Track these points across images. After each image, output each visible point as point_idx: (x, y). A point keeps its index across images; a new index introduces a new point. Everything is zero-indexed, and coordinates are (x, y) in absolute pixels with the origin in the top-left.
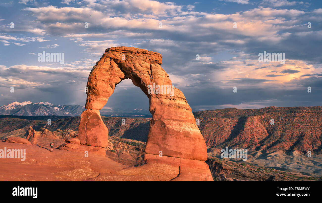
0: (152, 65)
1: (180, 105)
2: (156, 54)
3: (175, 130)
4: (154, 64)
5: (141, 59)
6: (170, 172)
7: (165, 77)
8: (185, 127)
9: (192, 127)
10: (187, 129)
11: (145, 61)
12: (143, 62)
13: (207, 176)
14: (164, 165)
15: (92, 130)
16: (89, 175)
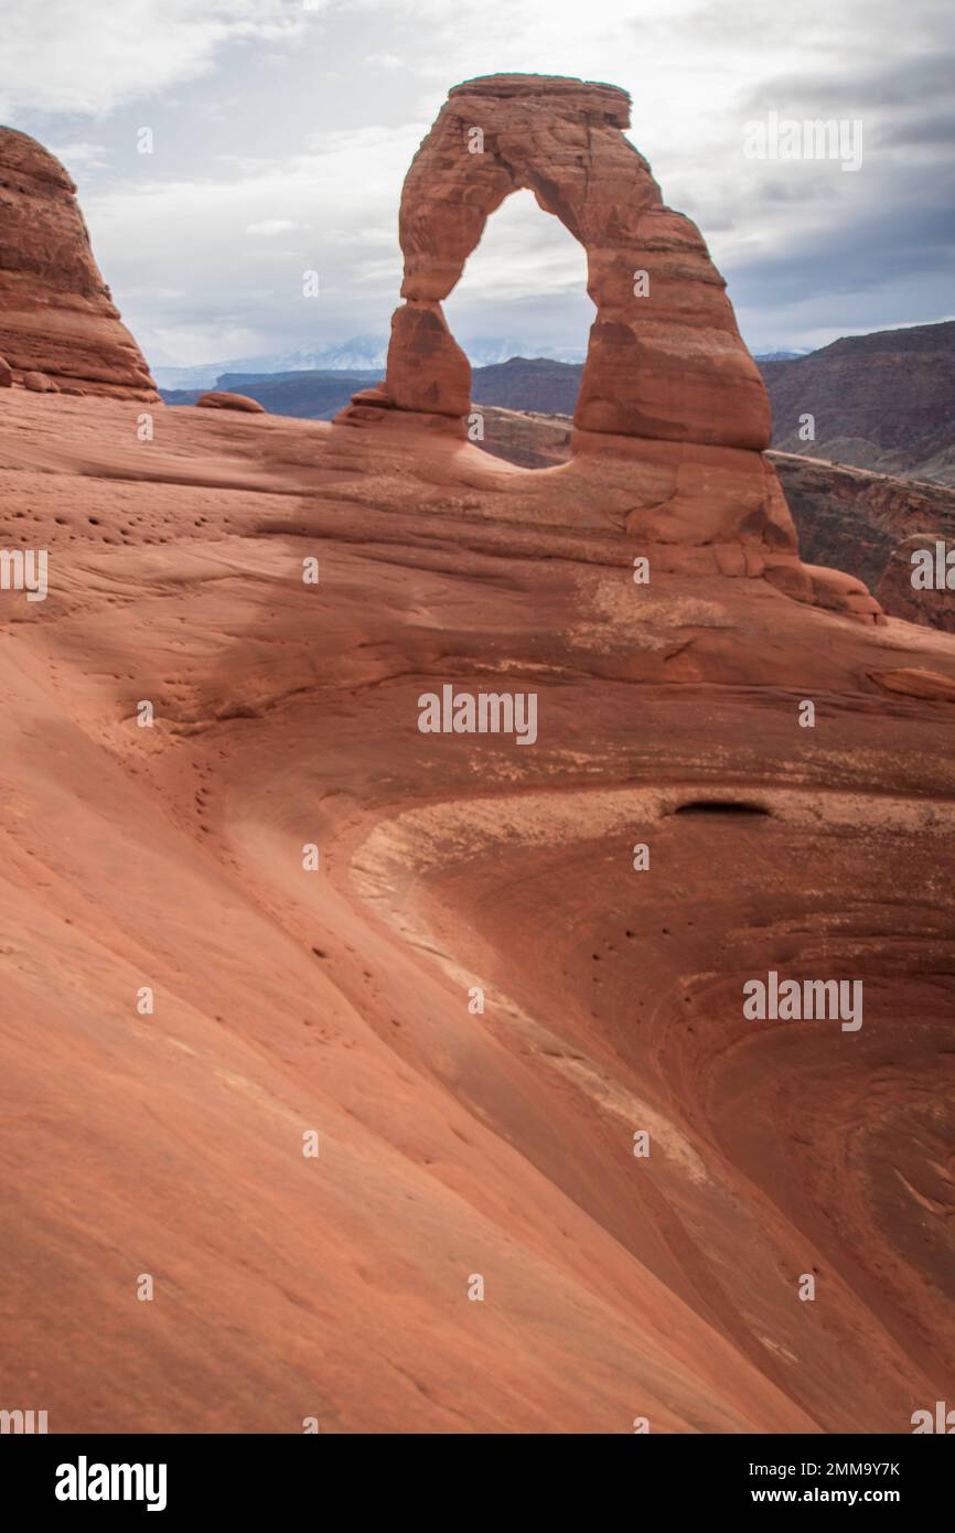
0: (594, 131)
1: (685, 269)
2: (607, 92)
3: (664, 353)
4: (600, 127)
5: (557, 115)
6: (645, 484)
7: (638, 172)
8: (700, 342)
9: (722, 341)
10: (703, 347)
11: (569, 119)
12: (562, 123)
13: (765, 498)
14: (629, 464)
15: (422, 363)
16: (410, 492)
